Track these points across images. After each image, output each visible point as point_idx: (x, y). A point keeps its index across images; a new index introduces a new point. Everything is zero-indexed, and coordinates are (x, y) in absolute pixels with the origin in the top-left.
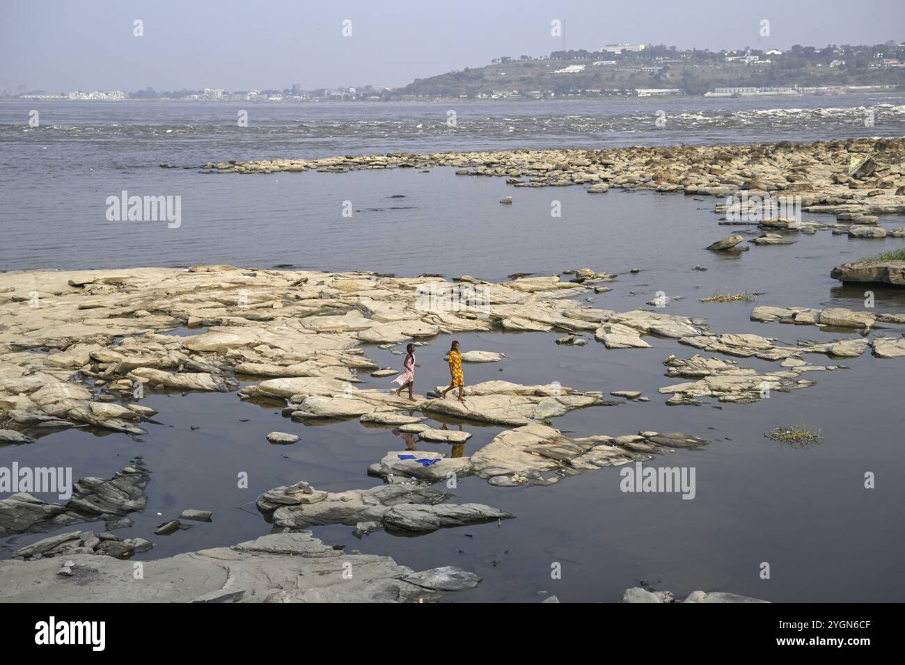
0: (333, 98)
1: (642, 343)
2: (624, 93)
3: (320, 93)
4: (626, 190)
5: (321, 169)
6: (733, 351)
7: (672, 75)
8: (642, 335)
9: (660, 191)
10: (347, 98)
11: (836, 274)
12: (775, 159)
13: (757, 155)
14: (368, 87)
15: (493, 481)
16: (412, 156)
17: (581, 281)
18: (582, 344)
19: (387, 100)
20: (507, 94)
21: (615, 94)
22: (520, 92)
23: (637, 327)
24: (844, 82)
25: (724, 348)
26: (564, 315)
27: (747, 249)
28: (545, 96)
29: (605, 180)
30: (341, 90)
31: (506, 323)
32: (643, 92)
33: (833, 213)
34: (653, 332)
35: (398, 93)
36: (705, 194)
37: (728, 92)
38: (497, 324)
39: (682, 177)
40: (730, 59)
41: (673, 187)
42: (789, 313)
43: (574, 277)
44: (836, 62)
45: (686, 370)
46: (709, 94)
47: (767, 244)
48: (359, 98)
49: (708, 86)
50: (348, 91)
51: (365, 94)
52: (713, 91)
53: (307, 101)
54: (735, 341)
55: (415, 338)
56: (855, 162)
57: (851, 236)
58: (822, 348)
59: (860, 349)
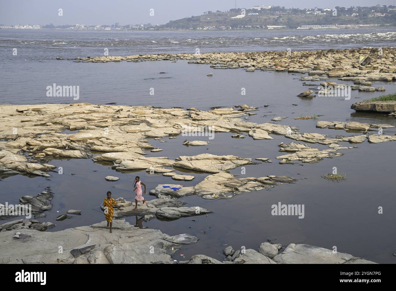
0: (133, 29)
1: (269, 137)
2: (262, 27)
3: (128, 27)
4: (263, 70)
5: (128, 60)
6: (309, 141)
7: (283, 20)
8: (269, 134)
9: (277, 71)
10: (140, 29)
11: (353, 107)
12: (327, 57)
13: (320, 55)
14: (149, 24)
15: (204, 197)
16: (169, 55)
17: (243, 110)
18: (243, 138)
19: (157, 30)
20: (211, 28)
21: (258, 28)
22: (216, 27)
23: (267, 130)
24: (358, 23)
25: (305, 139)
26: (235, 125)
27: (315, 96)
28: (227, 29)
29: (253, 66)
30: (137, 25)
32: (270, 27)
33: (352, 80)
34: (273, 132)
35: (162, 27)
36: (297, 72)
37: (307, 27)
39: (287, 64)
40: (308, 13)
41: (283, 69)
42: (333, 124)
43: (240, 108)
44: (354, 14)
45: (288, 149)
46: (299, 28)
48: (145, 29)
49: (299, 24)
50: (140, 26)
51: (148, 27)
52: (301, 27)
53: (122, 30)
54: (309, 136)
55: (170, 135)
56: (362, 58)
57: (360, 91)
58: (346, 139)
59: (363, 140)
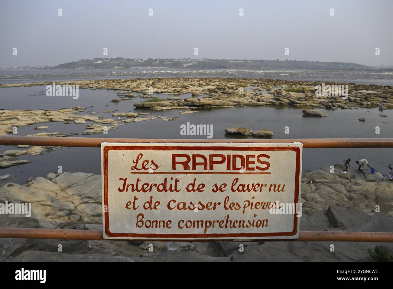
0: (37, 69)
1: (85, 122)
2: (111, 67)
3: (34, 68)
4: (100, 89)
5: (25, 86)
6: (104, 123)
7: (122, 64)
8: (85, 121)
9: (108, 89)
10: (41, 69)
11: (134, 105)
12: (137, 82)
13: (133, 81)
14: (47, 66)
15: (31, 155)
16: (51, 82)
17: (77, 110)
18: (70, 123)
19: (52, 69)
20: (83, 68)
21: (109, 68)
22: (86, 67)
23: (85, 119)
24: (160, 66)
25: (103, 122)
26: (69, 117)
27: (120, 101)
28: (92, 68)
29: (96, 87)
30: (40, 67)
31: (53, 120)
32: (116, 67)
33: (143, 93)
34: (88, 120)
35: (55, 68)
36: (118, 89)
37: (135, 68)
38: (51, 120)
39: (114, 86)
40: (135, 60)
41: (111, 88)
42: (120, 114)
43: (76, 109)
44: (157, 62)
45: (91, 127)
46: (131, 68)
47: (125, 100)
48: (44, 69)
49: (131, 66)
50: (41, 67)
51: (46, 68)
52: (132, 67)
53: (30, 70)
54: (105, 120)
55: (29, 124)
56: (151, 82)
57: (144, 98)
58: (123, 121)
59: (131, 120)
